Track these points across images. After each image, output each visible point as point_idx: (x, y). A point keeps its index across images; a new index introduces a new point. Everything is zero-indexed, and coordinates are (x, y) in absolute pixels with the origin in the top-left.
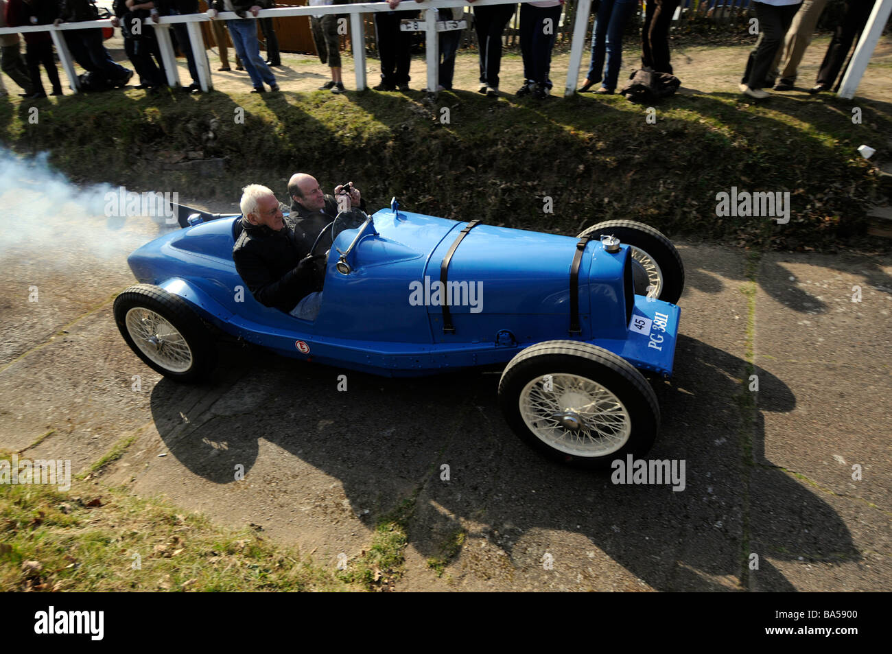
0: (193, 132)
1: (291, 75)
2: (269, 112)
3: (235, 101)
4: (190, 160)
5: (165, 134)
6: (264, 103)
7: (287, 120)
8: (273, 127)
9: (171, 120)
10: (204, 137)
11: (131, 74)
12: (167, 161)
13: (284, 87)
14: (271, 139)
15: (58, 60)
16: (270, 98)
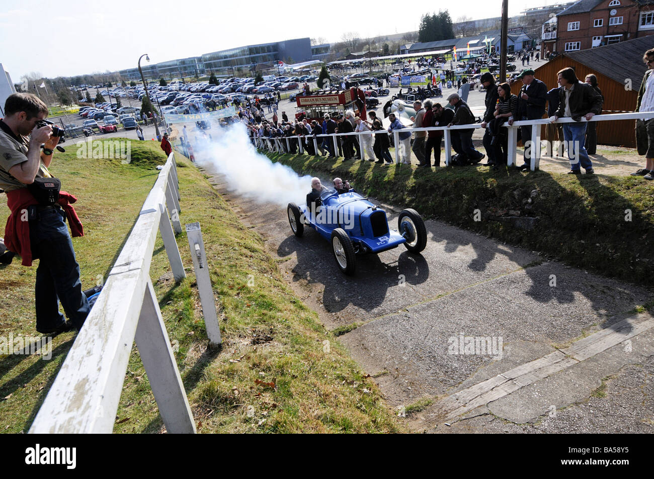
0: (516, 197)
1: (604, 162)
2: (582, 188)
3: (555, 179)
4: (509, 216)
5: (496, 196)
6: (578, 182)
7: (596, 196)
8: (582, 200)
9: (503, 188)
10: (524, 202)
11: (483, 157)
12: (493, 214)
13: (597, 171)
14: (579, 210)
16: (584, 179)
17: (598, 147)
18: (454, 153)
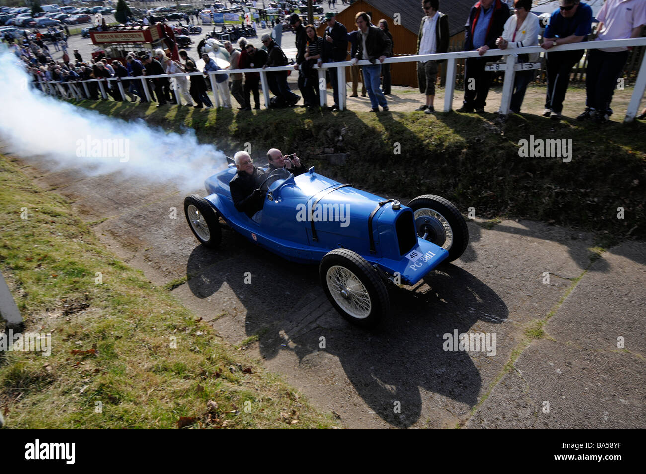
0: (330, 136)
1: (397, 101)
2: (380, 125)
3: (359, 117)
4: (325, 153)
5: (313, 136)
6: (377, 119)
7: (391, 131)
8: (381, 135)
9: (318, 128)
10: (336, 140)
11: (298, 98)
12: (312, 153)
13: (392, 108)
14: (379, 143)
15: (262, 89)
16: (382, 116)
17: (393, 87)
18: (272, 96)
